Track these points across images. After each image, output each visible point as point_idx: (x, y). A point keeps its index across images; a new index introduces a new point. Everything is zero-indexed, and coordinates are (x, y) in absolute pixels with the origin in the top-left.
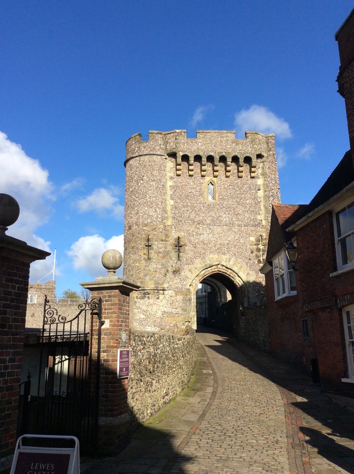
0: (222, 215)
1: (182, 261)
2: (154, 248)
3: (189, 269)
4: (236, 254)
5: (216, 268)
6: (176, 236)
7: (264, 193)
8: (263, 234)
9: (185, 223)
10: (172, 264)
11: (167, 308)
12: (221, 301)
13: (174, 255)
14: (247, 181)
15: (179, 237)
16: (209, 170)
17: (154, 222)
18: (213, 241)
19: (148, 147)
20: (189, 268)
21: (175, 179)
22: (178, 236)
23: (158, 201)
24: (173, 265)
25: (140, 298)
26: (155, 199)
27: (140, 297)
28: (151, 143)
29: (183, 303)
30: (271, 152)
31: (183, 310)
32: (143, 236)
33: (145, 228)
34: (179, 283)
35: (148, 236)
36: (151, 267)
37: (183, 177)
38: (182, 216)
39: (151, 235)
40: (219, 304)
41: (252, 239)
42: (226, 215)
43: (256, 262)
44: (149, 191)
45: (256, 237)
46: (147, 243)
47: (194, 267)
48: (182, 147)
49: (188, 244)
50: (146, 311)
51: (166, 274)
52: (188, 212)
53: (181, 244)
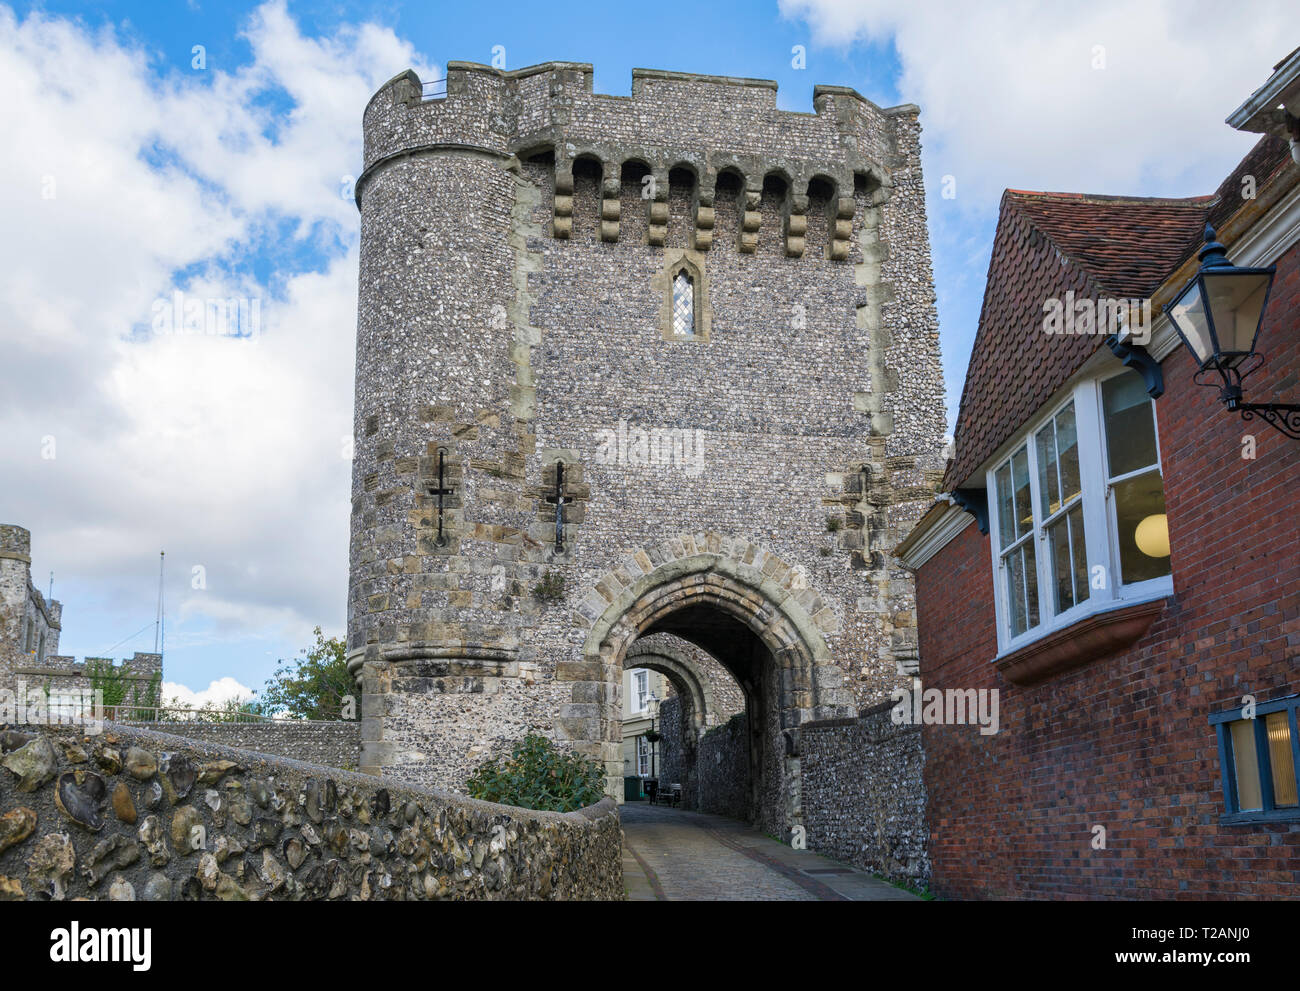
0: (725, 392)
1: (570, 553)
2: (463, 499)
3: (600, 584)
4: (775, 532)
5: (698, 581)
6: (548, 462)
7: (880, 318)
8: (873, 464)
9: (585, 412)
10: (534, 565)
11: (511, 725)
12: (704, 722)
13: (539, 529)
14: (818, 269)
15: (560, 464)
16: (679, 224)
17: (463, 404)
18: (691, 485)
19: (444, 120)
20: (597, 581)
21: (547, 248)
22: (557, 461)
23: (481, 324)
24: (537, 568)
25: (406, 690)
26: (469, 317)
27: (408, 684)
28: (455, 106)
29: (574, 708)
30: (907, 171)
31: (572, 732)
32: (420, 453)
33: (427, 426)
34: (560, 636)
35: (442, 454)
36: (452, 569)
37: (578, 243)
38: (572, 388)
39: (450, 450)
40: (697, 731)
41: (835, 480)
42: (739, 392)
43: (848, 565)
44: (447, 287)
45: (847, 474)
46: (438, 481)
47: (617, 576)
48: (577, 124)
49: (595, 491)
50: (432, 736)
51: (509, 601)
52: (597, 375)
53: (568, 490)
